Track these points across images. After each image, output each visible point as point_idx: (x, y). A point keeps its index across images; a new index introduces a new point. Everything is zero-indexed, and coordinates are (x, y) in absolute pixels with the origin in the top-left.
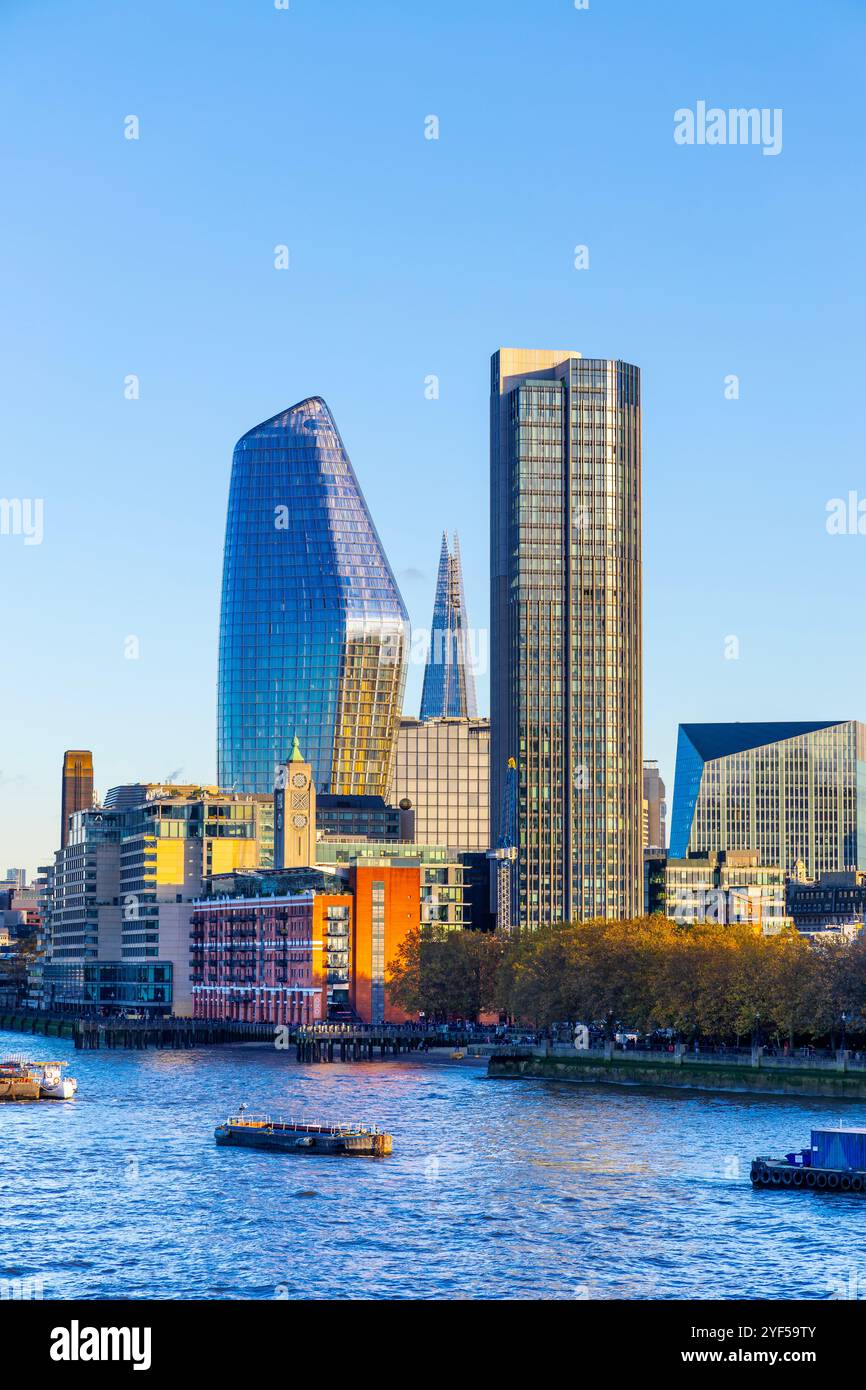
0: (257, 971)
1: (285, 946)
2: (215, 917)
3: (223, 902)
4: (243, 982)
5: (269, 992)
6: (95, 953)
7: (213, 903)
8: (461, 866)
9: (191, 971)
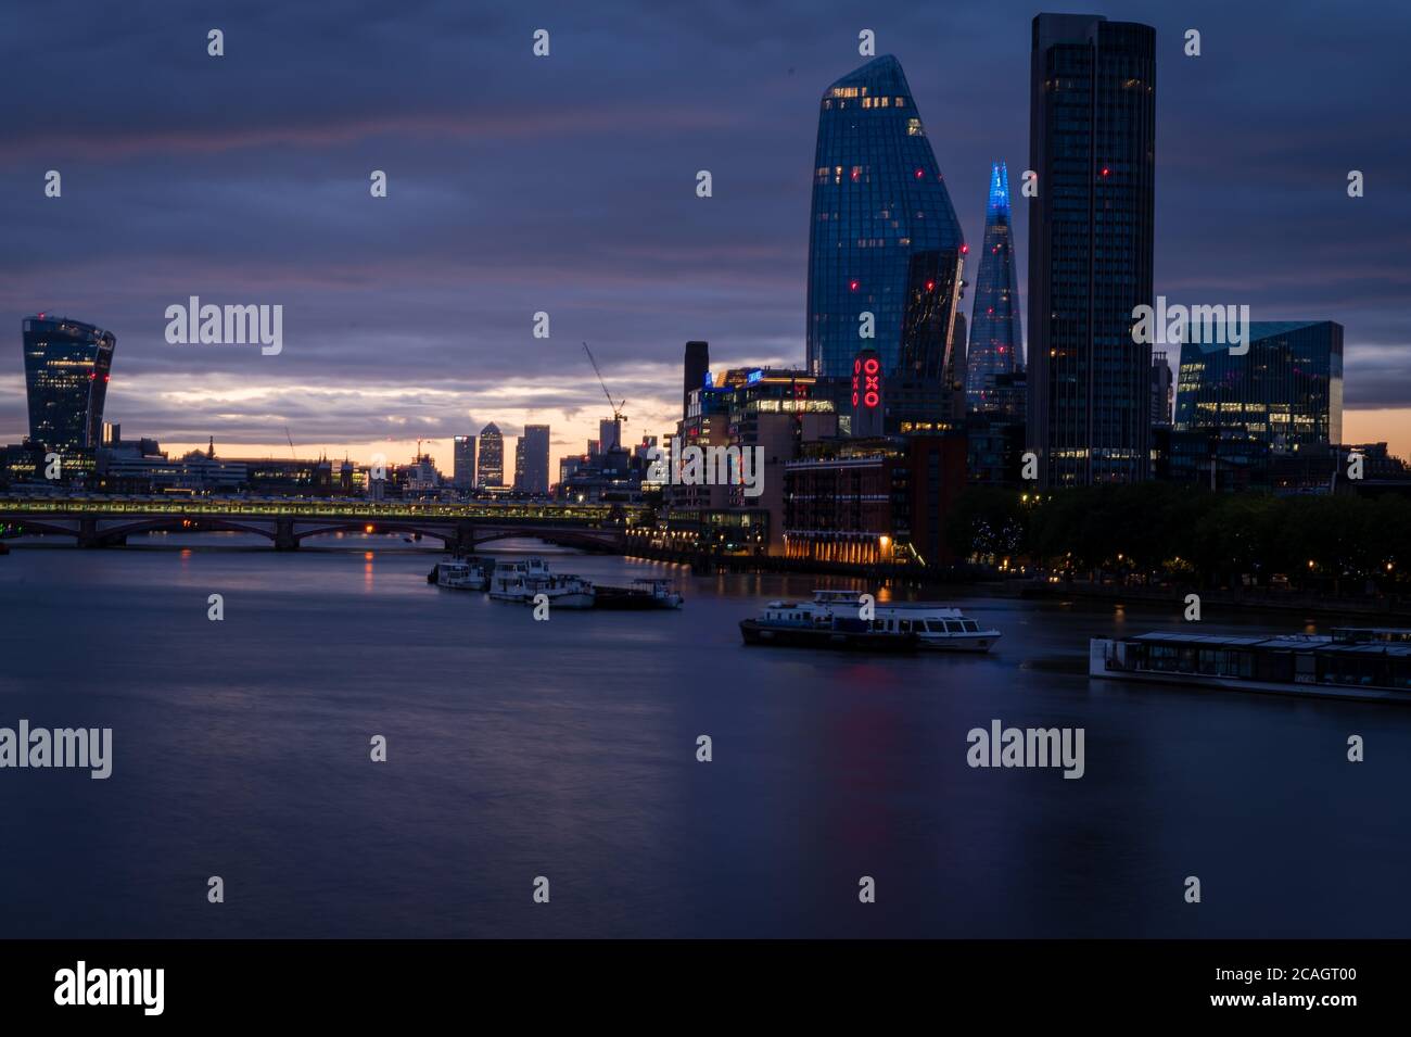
0: (836, 520)
1: (859, 499)
2: (803, 475)
3: (810, 463)
4: (825, 528)
5: (846, 536)
6: (708, 502)
7: (801, 464)
8: (1001, 436)
9: (784, 517)
